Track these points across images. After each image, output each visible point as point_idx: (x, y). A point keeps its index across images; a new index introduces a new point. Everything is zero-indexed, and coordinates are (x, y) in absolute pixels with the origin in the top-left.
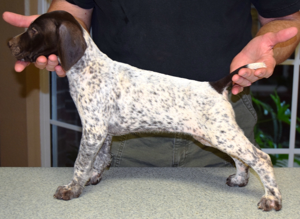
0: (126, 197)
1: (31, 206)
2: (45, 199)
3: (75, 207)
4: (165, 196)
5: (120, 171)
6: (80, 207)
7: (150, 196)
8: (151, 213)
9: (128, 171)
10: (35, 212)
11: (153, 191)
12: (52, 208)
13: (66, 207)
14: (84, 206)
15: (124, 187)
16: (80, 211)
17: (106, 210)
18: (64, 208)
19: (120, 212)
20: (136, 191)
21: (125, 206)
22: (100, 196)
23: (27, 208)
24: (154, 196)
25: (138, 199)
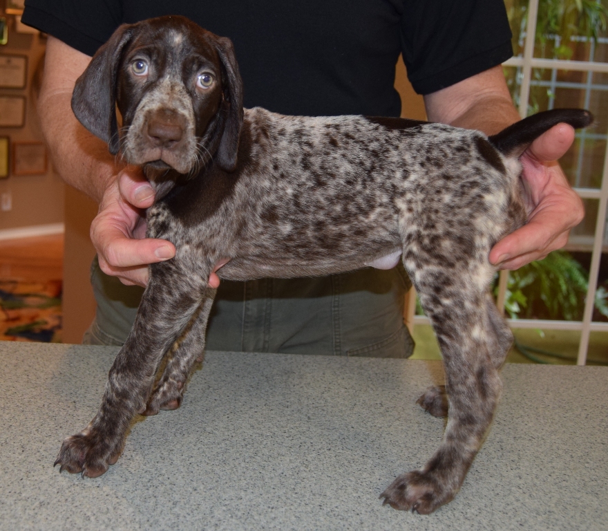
0: (343, 423)
1: (154, 438)
2: (180, 422)
3: (246, 446)
5: (309, 363)
6: (256, 445)
7: (389, 422)
9: (325, 363)
10: (166, 454)
11: (390, 410)
12: (199, 445)
13: (227, 442)
14: (265, 443)
15: (329, 399)
16: (260, 455)
17: (314, 455)
18: (223, 445)
19: (346, 463)
20: (356, 409)
21: (349, 447)
22: (289, 417)
23: (147, 443)
24: (398, 423)
25: (370, 429)
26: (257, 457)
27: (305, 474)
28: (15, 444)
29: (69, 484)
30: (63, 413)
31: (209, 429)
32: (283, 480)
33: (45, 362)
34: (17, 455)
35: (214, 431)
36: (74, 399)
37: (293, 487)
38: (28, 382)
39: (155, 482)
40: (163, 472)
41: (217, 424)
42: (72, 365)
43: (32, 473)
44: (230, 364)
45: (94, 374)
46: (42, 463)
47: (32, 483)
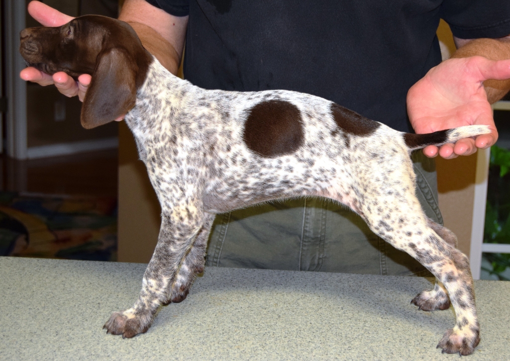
0: (305, 320)
3: (223, 333)
4: (365, 322)
5: (297, 277)
6: (231, 333)
7: (342, 320)
8: (343, 349)
9: (311, 277)
10: (161, 338)
11: (348, 312)
12: (188, 333)
13: (210, 331)
14: (238, 332)
15: (302, 303)
16: (232, 339)
17: (273, 340)
18: (206, 333)
19: (294, 345)
20: (320, 311)
21: (302, 336)
22: (263, 316)
24: (349, 321)
25: (324, 324)
26: (229, 341)
27: (260, 351)
28: (51, 331)
29: (88, 354)
30: (89, 311)
31: (198, 323)
32: (243, 355)
33: (79, 275)
34: (52, 337)
35: (202, 324)
36: (99, 301)
37: (248, 359)
38: (64, 289)
39: (149, 354)
40: (157, 348)
41: (206, 319)
42: (100, 277)
43: (62, 348)
44: (231, 277)
45: (117, 284)
46: (70, 342)
47: (62, 353)
